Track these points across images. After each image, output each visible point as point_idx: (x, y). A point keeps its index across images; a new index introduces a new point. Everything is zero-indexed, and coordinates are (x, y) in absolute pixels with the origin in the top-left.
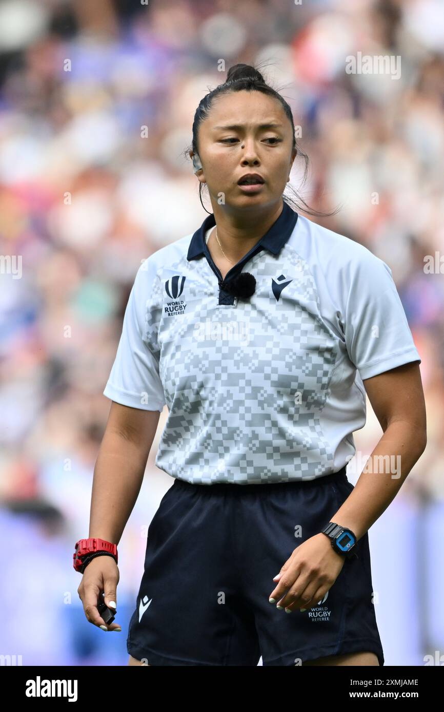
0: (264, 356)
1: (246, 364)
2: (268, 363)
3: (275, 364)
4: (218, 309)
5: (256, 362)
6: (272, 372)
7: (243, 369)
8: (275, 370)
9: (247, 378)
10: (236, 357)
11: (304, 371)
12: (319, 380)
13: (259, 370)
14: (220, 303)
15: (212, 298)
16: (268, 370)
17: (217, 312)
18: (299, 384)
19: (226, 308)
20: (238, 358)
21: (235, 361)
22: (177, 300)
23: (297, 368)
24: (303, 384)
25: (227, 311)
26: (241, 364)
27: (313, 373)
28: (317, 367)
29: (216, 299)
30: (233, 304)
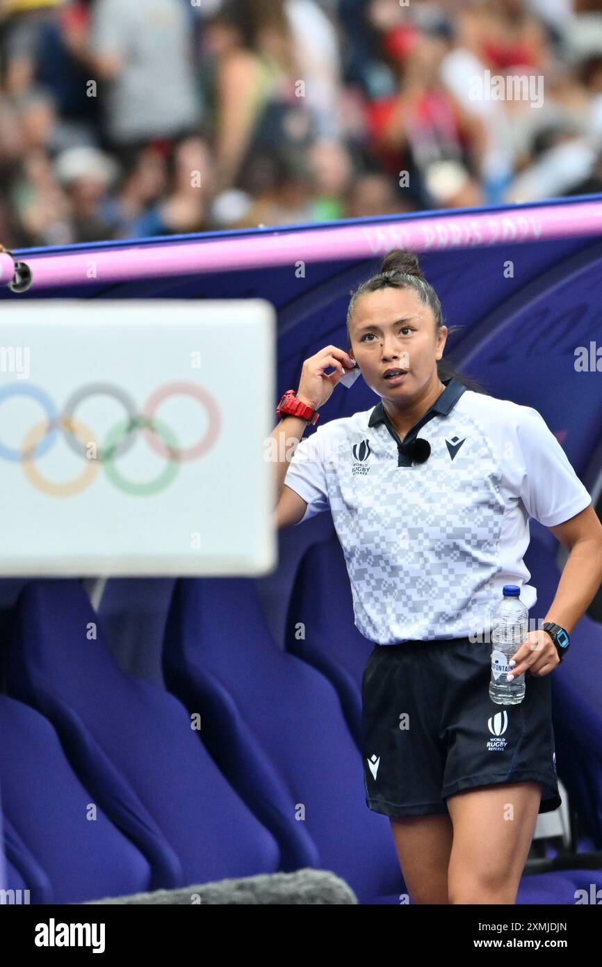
0: (440, 512)
1: (423, 519)
2: (443, 518)
3: (450, 518)
4: (397, 470)
5: (432, 517)
6: (447, 525)
7: (421, 524)
8: (449, 524)
9: (425, 532)
10: (415, 514)
11: (476, 523)
12: (491, 531)
13: (435, 524)
14: (399, 465)
15: (392, 461)
16: (443, 524)
17: (397, 474)
18: (473, 535)
19: (405, 470)
20: (417, 514)
21: (414, 517)
22: (363, 463)
23: (469, 520)
24: (476, 535)
25: (406, 472)
26: (419, 520)
27: (484, 524)
28: (487, 519)
29: (396, 461)
30: (411, 466)
